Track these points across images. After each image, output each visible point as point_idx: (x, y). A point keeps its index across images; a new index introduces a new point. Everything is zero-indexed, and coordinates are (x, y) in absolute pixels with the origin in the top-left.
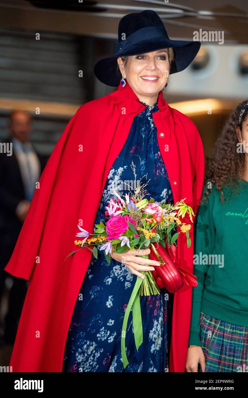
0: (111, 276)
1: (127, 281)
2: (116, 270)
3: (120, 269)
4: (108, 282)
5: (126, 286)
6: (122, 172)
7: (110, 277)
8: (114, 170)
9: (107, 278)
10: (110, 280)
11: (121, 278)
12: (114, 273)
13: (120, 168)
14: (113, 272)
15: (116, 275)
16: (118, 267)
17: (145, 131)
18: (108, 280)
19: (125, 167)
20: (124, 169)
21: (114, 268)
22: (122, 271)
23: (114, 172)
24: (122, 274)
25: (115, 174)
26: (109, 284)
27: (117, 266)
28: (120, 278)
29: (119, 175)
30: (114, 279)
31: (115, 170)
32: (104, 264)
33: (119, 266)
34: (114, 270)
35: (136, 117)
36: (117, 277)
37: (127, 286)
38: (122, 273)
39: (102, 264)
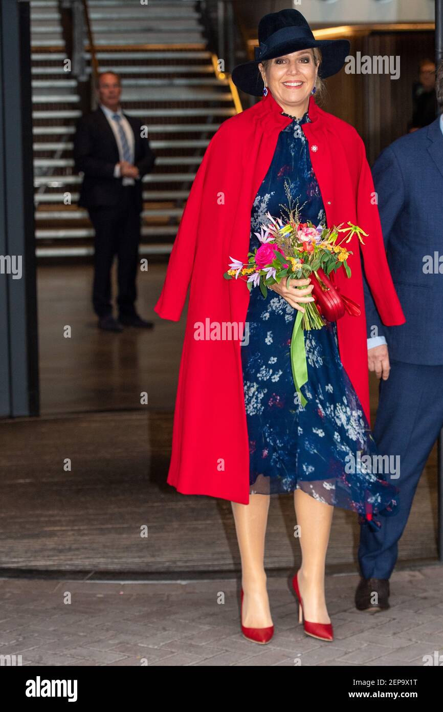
0: (268, 310)
1: (288, 314)
2: (275, 303)
3: (278, 301)
4: (265, 317)
5: (286, 320)
6: (269, 199)
7: (267, 312)
8: (259, 197)
9: (264, 313)
10: (267, 315)
11: (280, 311)
12: (272, 307)
13: (267, 195)
14: (270, 306)
15: (274, 308)
16: (275, 300)
17: (294, 147)
18: (265, 315)
19: (272, 193)
20: (271, 196)
21: (271, 302)
22: (280, 303)
23: (260, 199)
24: (281, 307)
25: (261, 201)
26: (267, 319)
27: (275, 298)
28: (278, 311)
29: (265, 202)
30: (272, 313)
31: (261, 197)
32: (260, 298)
33: (277, 299)
34: (272, 304)
35: (282, 133)
36: (275, 311)
37: (288, 320)
38: (280, 305)
39: (258, 298)
